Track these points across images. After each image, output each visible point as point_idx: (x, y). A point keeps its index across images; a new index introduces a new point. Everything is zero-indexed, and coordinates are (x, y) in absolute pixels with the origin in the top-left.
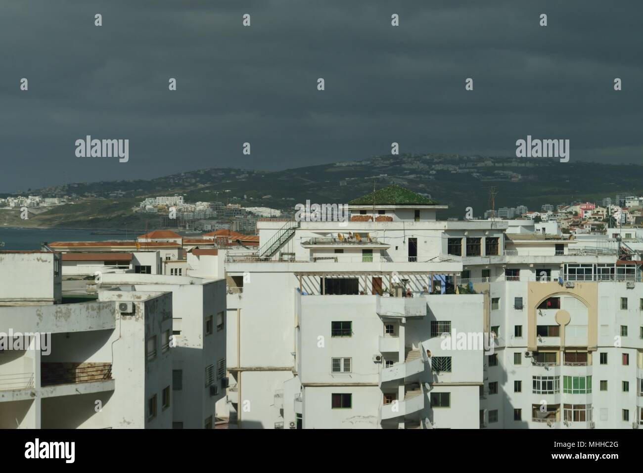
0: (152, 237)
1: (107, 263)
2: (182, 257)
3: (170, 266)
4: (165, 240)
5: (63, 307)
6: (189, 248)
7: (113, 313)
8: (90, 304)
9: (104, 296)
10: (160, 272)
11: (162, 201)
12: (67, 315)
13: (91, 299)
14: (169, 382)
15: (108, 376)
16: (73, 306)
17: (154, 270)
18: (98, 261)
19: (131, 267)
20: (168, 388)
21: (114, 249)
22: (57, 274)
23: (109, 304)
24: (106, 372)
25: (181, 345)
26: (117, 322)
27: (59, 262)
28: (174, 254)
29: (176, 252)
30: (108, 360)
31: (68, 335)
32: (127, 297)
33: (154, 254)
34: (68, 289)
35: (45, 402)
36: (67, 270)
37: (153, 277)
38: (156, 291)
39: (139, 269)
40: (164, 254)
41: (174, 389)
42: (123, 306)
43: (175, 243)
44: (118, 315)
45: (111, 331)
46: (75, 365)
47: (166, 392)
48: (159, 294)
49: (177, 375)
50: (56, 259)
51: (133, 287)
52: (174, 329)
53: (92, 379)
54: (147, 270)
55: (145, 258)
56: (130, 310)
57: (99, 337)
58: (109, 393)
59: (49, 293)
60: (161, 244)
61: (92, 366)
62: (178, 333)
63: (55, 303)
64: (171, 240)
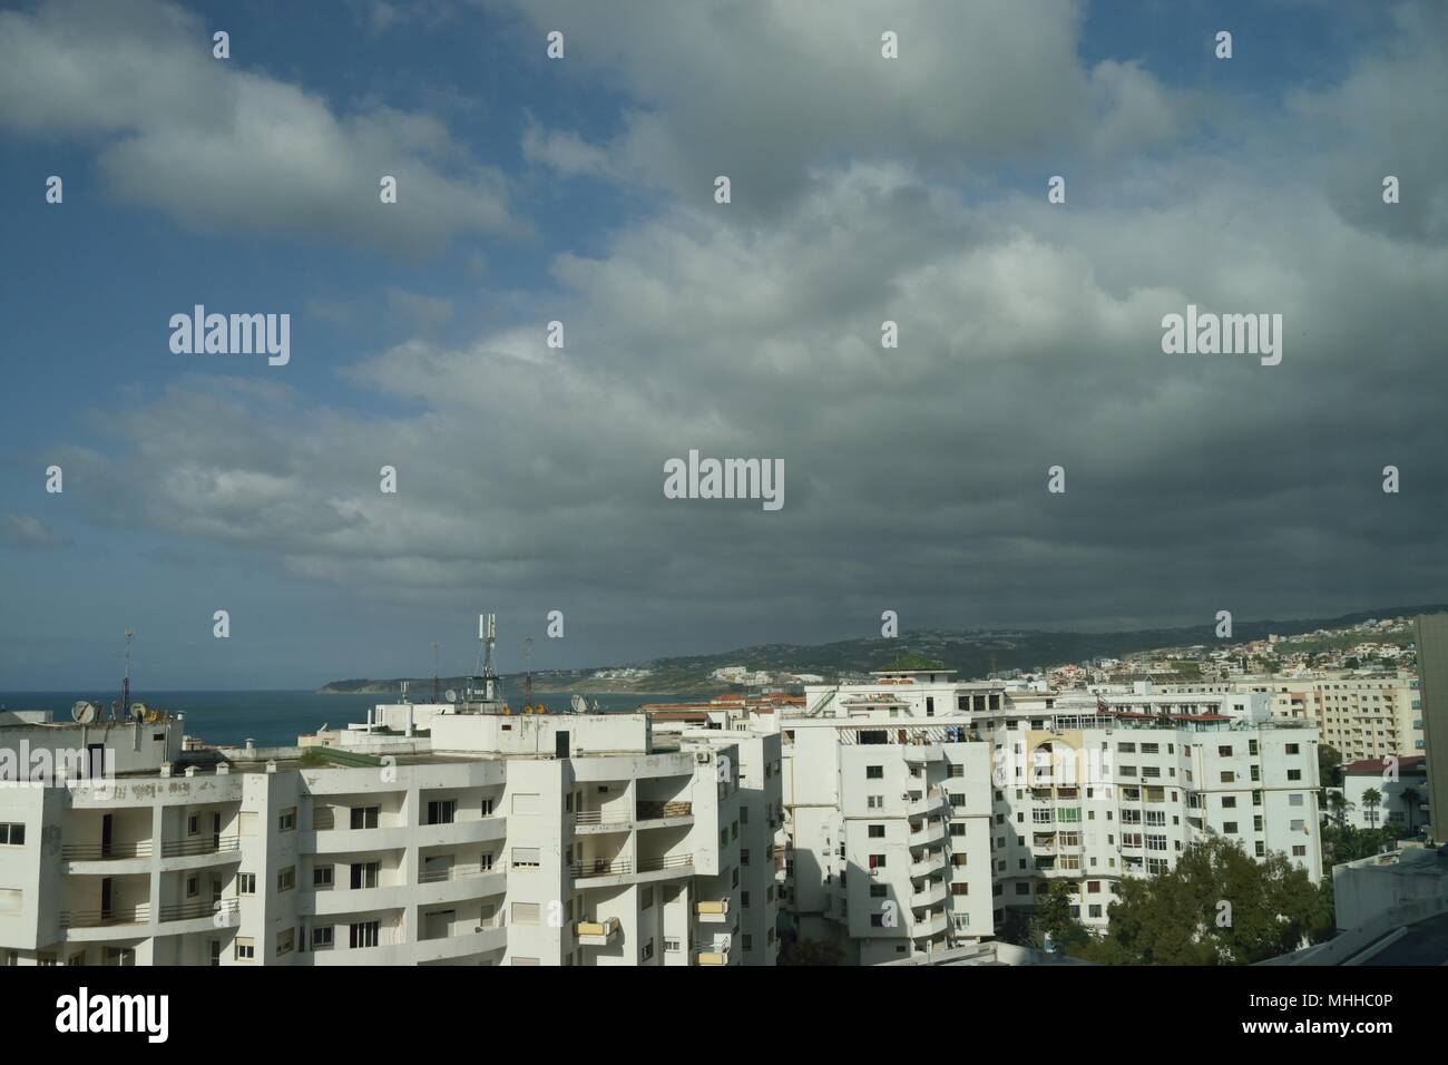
0: (723, 700)
1: (687, 721)
2: (746, 715)
3: (736, 723)
4: (732, 702)
5: (654, 757)
6: (752, 708)
7: (692, 761)
8: (674, 755)
9: (685, 748)
10: (728, 728)
11: (730, 671)
12: (656, 764)
13: (675, 750)
14: (738, 818)
15: (689, 813)
16: (661, 756)
17: (724, 726)
18: (680, 720)
19: (706, 724)
20: (736, 822)
21: (693, 710)
22: (649, 730)
23: (689, 755)
24: (687, 809)
25: (746, 787)
26: (696, 769)
27: (650, 721)
28: (739, 713)
29: (741, 711)
30: (689, 800)
31: (657, 779)
32: (703, 748)
33: (724, 714)
34: (658, 742)
35: (640, 834)
36: (656, 727)
37: (723, 732)
38: (726, 743)
39: (712, 726)
40: (731, 713)
41: (742, 822)
42: (700, 756)
43: (740, 704)
44: (696, 763)
45: (691, 776)
46: (664, 803)
47: (735, 825)
48: (728, 746)
49: (744, 811)
50: (647, 719)
51: (707, 740)
52: (741, 774)
53: (676, 815)
54: (719, 726)
55: (717, 717)
56: (705, 759)
57: (681, 781)
58: (688, 827)
59: (642, 746)
60: (729, 705)
61: (676, 804)
62: (743, 777)
63: (647, 754)
64: (737, 702)
